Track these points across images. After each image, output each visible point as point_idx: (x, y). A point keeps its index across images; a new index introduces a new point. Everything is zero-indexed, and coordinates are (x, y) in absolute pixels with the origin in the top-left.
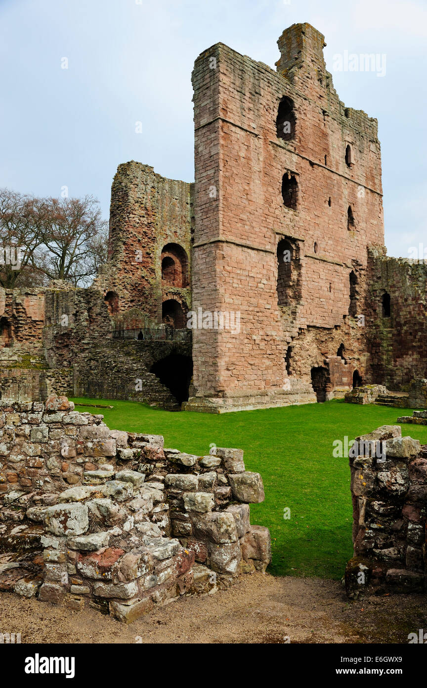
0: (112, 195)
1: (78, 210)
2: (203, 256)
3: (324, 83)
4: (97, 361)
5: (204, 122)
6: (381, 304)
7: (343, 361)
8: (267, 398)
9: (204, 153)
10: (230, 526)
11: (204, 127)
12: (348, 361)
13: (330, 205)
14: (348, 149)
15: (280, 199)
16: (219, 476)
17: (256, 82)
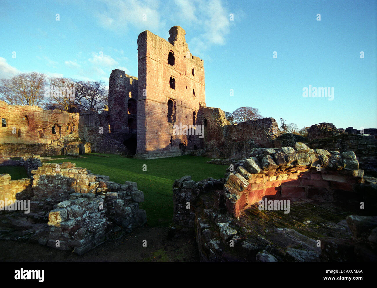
0: (110, 81)
1: (97, 85)
2: (141, 104)
3: (185, 47)
4: (104, 140)
5: (141, 57)
6: (203, 122)
7: (190, 141)
8: (164, 154)
9: (141, 68)
10: (129, 212)
11: (141, 59)
12: (192, 141)
13: (186, 88)
14: (193, 70)
15: (169, 85)
16: (128, 192)
17: (160, 45)
